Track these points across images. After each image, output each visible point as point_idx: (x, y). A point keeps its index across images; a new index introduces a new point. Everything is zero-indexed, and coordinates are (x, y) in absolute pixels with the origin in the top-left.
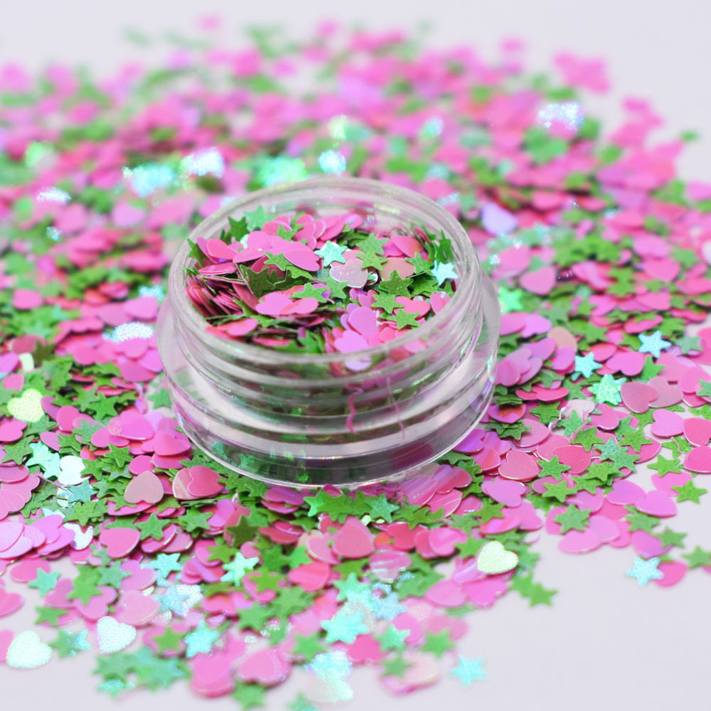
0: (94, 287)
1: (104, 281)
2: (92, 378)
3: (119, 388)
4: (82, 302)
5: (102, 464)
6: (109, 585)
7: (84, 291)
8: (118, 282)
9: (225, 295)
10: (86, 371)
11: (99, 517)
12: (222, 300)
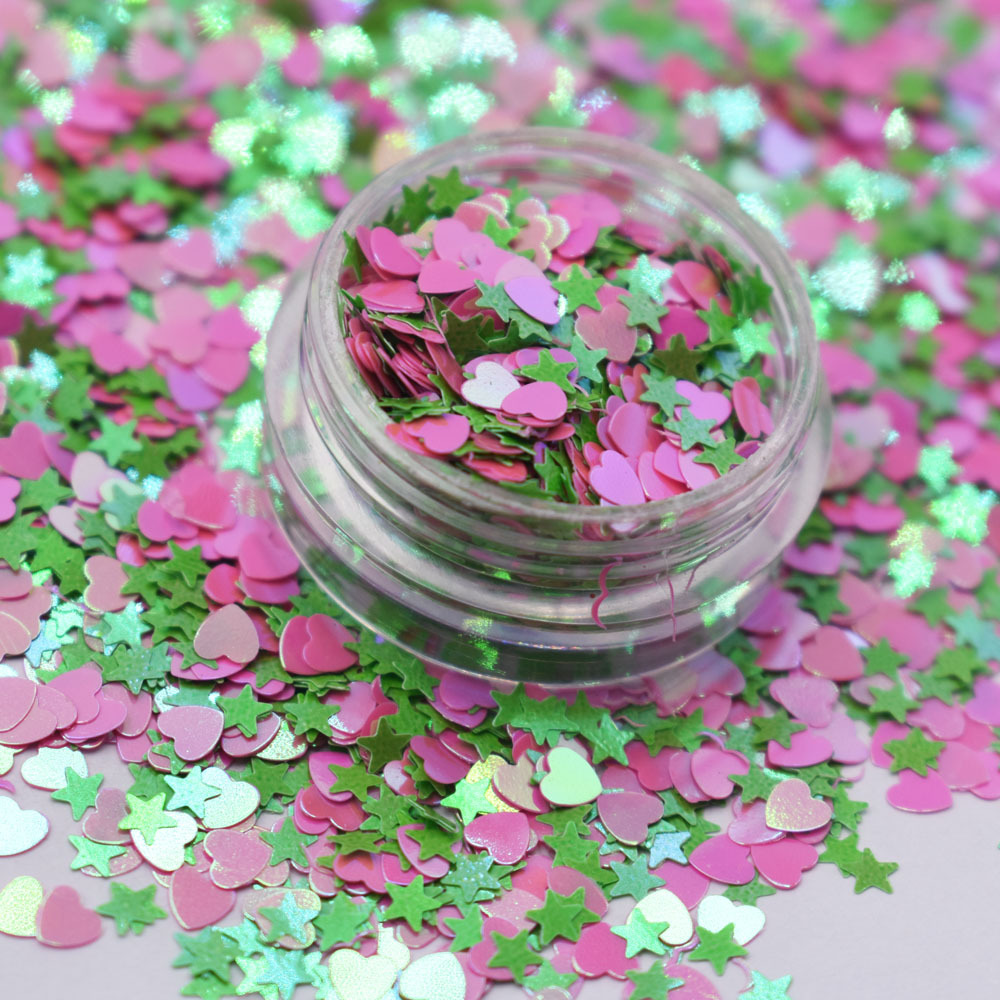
0: (109, 209)
1: (127, 198)
2: (124, 398)
3: (172, 422)
4: (90, 235)
5: (157, 574)
6: (185, 809)
7: (91, 215)
8: (152, 203)
9: (409, 357)
10: (114, 385)
11: (159, 680)
12: (405, 365)
